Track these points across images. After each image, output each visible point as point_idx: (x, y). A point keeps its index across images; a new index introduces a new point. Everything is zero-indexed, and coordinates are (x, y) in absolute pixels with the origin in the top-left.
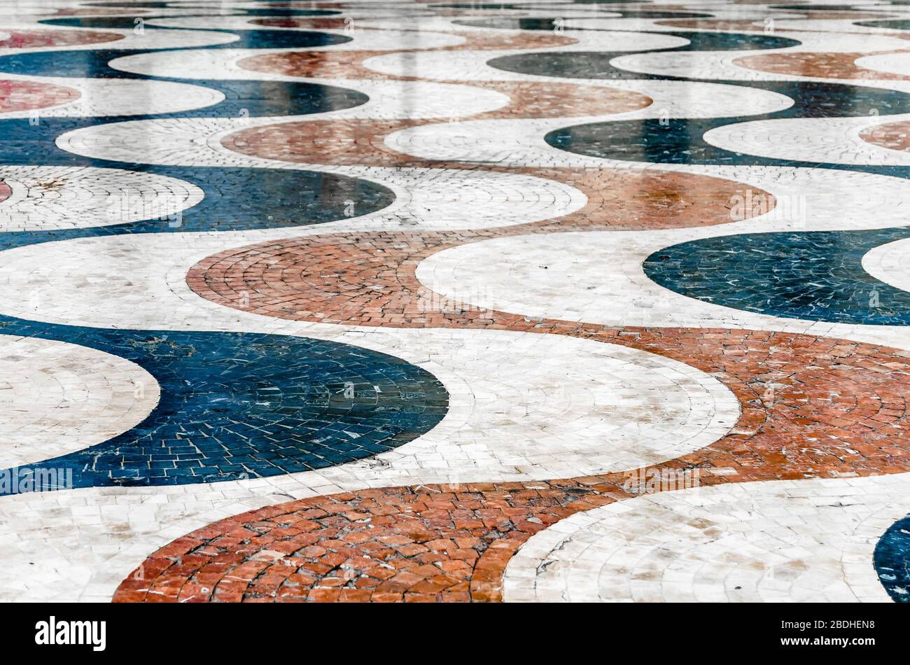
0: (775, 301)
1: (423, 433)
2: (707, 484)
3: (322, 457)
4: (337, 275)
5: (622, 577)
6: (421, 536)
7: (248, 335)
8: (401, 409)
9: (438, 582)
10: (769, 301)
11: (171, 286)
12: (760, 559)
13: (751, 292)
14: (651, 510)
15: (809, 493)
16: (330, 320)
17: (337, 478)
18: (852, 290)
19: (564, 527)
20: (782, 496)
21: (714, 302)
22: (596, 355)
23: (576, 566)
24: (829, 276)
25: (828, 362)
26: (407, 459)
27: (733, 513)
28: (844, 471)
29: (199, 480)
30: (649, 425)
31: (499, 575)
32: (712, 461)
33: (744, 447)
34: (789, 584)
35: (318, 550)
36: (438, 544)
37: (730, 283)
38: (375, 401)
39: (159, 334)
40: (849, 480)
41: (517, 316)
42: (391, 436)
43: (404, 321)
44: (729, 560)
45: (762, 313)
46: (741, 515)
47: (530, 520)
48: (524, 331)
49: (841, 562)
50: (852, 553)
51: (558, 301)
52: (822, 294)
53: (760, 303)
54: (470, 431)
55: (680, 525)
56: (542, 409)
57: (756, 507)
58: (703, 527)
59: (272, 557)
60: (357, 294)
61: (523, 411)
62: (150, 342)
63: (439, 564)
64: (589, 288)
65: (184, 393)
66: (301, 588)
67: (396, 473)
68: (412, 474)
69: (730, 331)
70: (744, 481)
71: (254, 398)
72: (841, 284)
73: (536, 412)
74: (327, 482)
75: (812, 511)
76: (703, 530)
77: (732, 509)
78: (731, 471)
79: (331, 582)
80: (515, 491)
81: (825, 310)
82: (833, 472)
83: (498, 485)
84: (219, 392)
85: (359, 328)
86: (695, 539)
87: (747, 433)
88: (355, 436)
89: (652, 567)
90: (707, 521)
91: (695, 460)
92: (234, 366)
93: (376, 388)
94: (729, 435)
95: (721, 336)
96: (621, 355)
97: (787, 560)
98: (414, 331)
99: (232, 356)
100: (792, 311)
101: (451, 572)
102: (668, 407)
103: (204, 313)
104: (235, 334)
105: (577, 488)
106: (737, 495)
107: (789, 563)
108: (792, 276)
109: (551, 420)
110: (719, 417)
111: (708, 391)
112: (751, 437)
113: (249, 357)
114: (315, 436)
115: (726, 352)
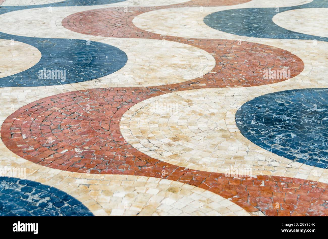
0: (240, 30)
1: (115, 71)
2: (195, 89)
3: (82, 79)
4: (108, 21)
5: (158, 117)
6: (102, 104)
7: (74, 40)
8: (112, 64)
9: (102, 118)
10: (238, 30)
11: (57, 24)
12: (202, 112)
13: (234, 27)
14: (174, 97)
15: (225, 92)
16: (100, 35)
17: (84, 85)
18: (266, 27)
19: (146, 102)
20: (216, 93)
21: (222, 30)
22: (178, 47)
23: (145, 114)
24: (260, 22)
25: (248, 50)
26: (107, 79)
27: (199, 98)
28: (239, 85)
29: (43, 85)
30: (186, 70)
31: (121, 116)
32: (200, 81)
33: (212, 77)
34: (207, 120)
35: (70, 107)
36: (107, 106)
37: (229, 24)
38: (105, 61)
39: (47, 39)
40: (239, 88)
41: (159, 34)
42: (105, 72)
43: (123, 36)
44: (192, 112)
45: (235, 34)
46: (202, 99)
47: (137, 99)
48: (159, 39)
49: (226, 114)
50: (231, 111)
51: (173, 30)
52: (256, 28)
53: (235, 31)
54: (130, 71)
55: (182, 101)
56: (155, 64)
57: (207, 96)
58: (189, 102)
59: (56, 109)
60: (112, 27)
61: (148, 65)
62: (44, 42)
63: (105, 112)
64: (184, 26)
65: (48, 58)
66: (61, 119)
67: (102, 84)
68: (107, 84)
69: (223, 40)
70: (207, 88)
71: (68, 60)
72: (263, 25)
73: (152, 65)
74: (80, 86)
75: (223, 98)
76: (188, 103)
77: (200, 97)
78: (205, 85)
79: (70, 117)
80: (136, 90)
81: (254, 33)
82: (236, 85)
83: (132, 88)
84: (58, 58)
85: (109, 38)
86: (184, 106)
87: (214, 73)
88: (94, 72)
89: (168, 114)
90: (190, 100)
91: (195, 81)
92: (66, 49)
93: (107, 57)
94: (209, 73)
95: (219, 42)
96: (185, 48)
97: (209, 113)
98: (125, 39)
99: (67, 46)
100: (244, 34)
101: (107, 115)
102: (193, 64)
103: (63, 33)
104: (70, 40)
105: (155, 89)
106: (203, 92)
107: (210, 114)
108: (249, 22)
109: (156, 68)
110: (208, 68)
111: (207, 59)
112: (215, 74)
113: (71, 47)
114: (83, 72)
115: (219, 47)
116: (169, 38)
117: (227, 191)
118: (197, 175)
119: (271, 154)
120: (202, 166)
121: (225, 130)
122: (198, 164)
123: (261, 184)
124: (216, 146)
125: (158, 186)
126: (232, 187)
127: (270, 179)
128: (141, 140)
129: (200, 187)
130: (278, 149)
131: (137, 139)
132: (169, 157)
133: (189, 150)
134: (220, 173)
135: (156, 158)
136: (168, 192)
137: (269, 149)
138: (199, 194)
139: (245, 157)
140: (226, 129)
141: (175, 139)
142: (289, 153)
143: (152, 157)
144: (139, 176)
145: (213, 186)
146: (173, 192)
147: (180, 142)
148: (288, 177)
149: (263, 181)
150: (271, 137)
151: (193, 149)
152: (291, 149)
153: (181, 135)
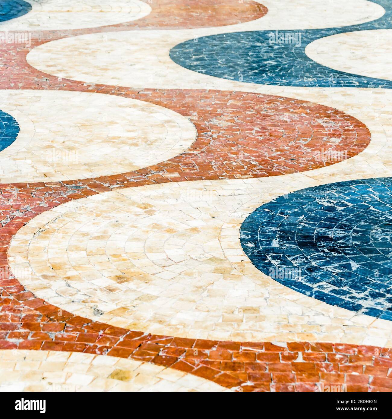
116: (100, 89)
117: (228, 372)
118: (169, 345)
119: (313, 301)
120: (178, 329)
121: (221, 260)
122: (169, 325)
123: (295, 358)
124: (204, 290)
125: (89, 370)
126: (239, 367)
127: (313, 349)
128: (52, 282)
129: (174, 367)
130: (326, 291)
131: (45, 282)
132: (110, 312)
133: (150, 298)
134: (213, 340)
135: (83, 316)
136: (111, 380)
137: (309, 293)
138: (173, 382)
139: (261, 309)
140: (223, 258)
141: (120, 279)
142: (347, 299)
143: (76, 313)
144: (51, 352)
145: (201, 365)
146: (121, 379)
147: (131, 285)
148: (348, 343)
149: (300, 353)
150: (311, 270)
151: (157, 297)
152: (353, 291)
153: (132, 270)
